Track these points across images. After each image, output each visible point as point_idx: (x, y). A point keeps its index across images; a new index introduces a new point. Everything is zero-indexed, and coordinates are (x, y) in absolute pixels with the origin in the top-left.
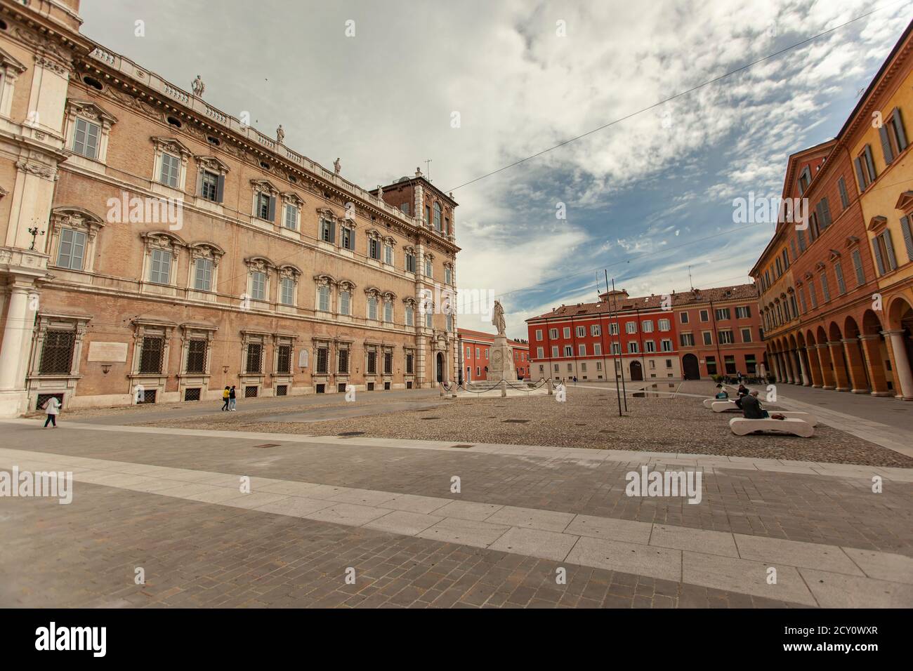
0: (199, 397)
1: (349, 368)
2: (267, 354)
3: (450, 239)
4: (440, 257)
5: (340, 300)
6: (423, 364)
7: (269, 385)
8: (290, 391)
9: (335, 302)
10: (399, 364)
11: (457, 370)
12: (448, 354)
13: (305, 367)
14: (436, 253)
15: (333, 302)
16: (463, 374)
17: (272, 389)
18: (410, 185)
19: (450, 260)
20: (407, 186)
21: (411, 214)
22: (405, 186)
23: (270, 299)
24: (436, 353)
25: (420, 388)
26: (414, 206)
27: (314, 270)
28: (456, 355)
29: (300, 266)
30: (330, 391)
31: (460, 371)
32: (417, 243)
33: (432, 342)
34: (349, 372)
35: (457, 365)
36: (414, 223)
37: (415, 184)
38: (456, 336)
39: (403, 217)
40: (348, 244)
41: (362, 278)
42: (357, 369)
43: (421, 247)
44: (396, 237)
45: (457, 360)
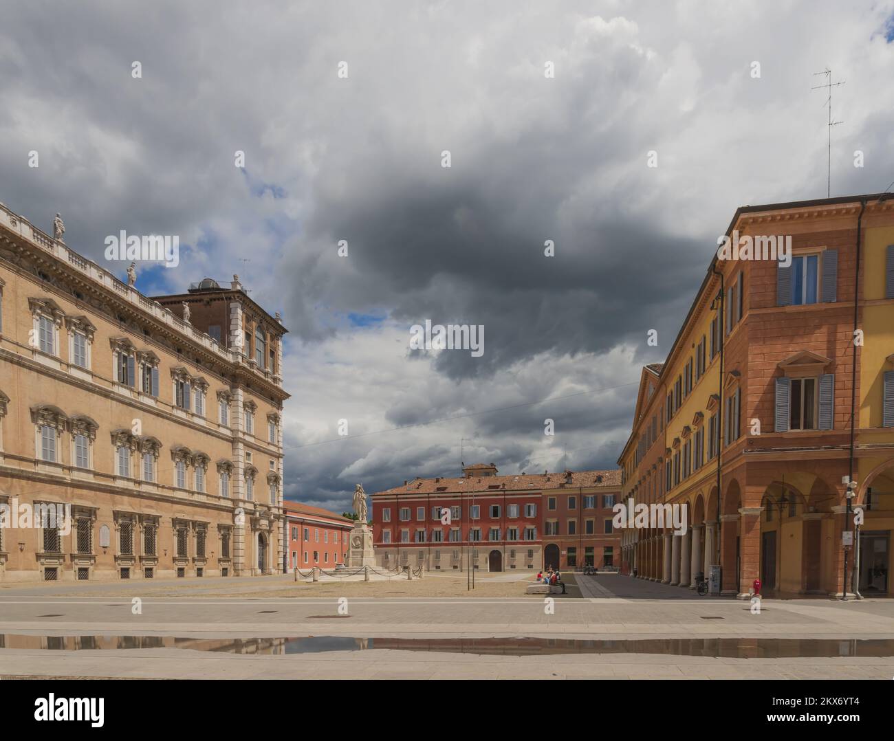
1: (156, 551)
3: (275, 380)
4: (264, 407)
5: (142, 462)
6: (241, 546)
7: (69, 567)
8: (93, 575)
9: (137, 466)
10: (214, 545)
11: (282, 555)
12: (271, 535)
13: (106, 547)
14: (257, 401)
15: (134, 466)
16: (288, 560)
17: (73, 572)
18: (222, 299)
19: (275, 410)
20: (218, 299)
21: (225, 343)
22: (215, 300)
23: (63, 461)
24: (257, 533)
25: (238, 576)
26: (229, 332)
27: (111, 423)
28: (281, 536)
29: (94, 416)
30: (137, 576)
31: (285, 557)
32: (234, 387)
33: (254, 523)
34: (156, 554)
35: (281, 549)
36: (230, 358)
37: (230, 298)
38: (281, 512)
39: (215, 349)
40: (150, 388)
41: (170, 436)
42: (165, 550)
43: (240, 391)
44: (209, 378)
45: (282, 542)
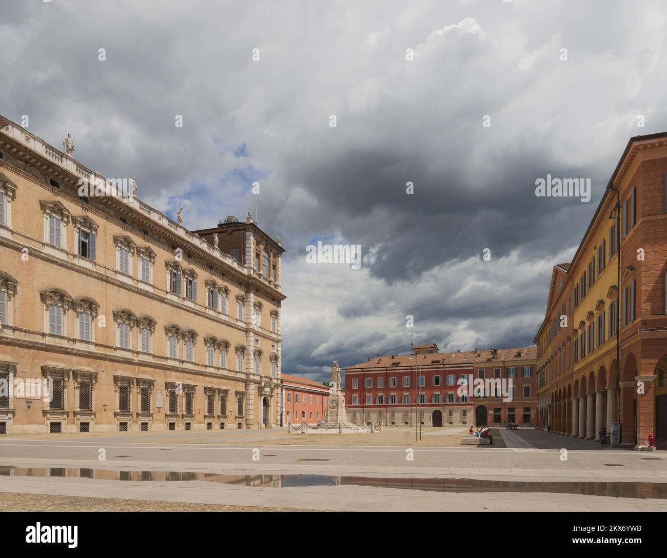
0: (88, 429)
1: (193, 411)
2: (133, 395)
3: (276, 286)
4: (268, 306)
5: (185, 347)
6: (251, 407)
7: (135, 422)
8: (151, 427)
9: (181, 350)
10: (232, 406)
11: (279, 413)
12: (272, 398)
13: (160, 408)
14: (264, 302)
15: (180, 350)
16: (284, 417)
17: (138, 425)
18: (240, 230)
19: (275, 308)
20: (238, 230)
21: (241, 261)
22: (235, 231)
23: (133, 347)
24: (262, 398)
25: (249, 428)
26: (245, 253)
27: (165, 320)
28: (279, 400)
29: (154, 316)
30: (180, 429)
31: (281, 415)
32: (247, 292)
33: (260, 389)
34: (193, 413)
35: (279, 409)
36: (245, 272)
37: (246, 229)
38: (279, 382)
39: (235, 265)
40: (191, 296)
41: (204, 328)
42: (199, 410)
43: (252, 295)
44: (230, 287)
45: (279, 404)
